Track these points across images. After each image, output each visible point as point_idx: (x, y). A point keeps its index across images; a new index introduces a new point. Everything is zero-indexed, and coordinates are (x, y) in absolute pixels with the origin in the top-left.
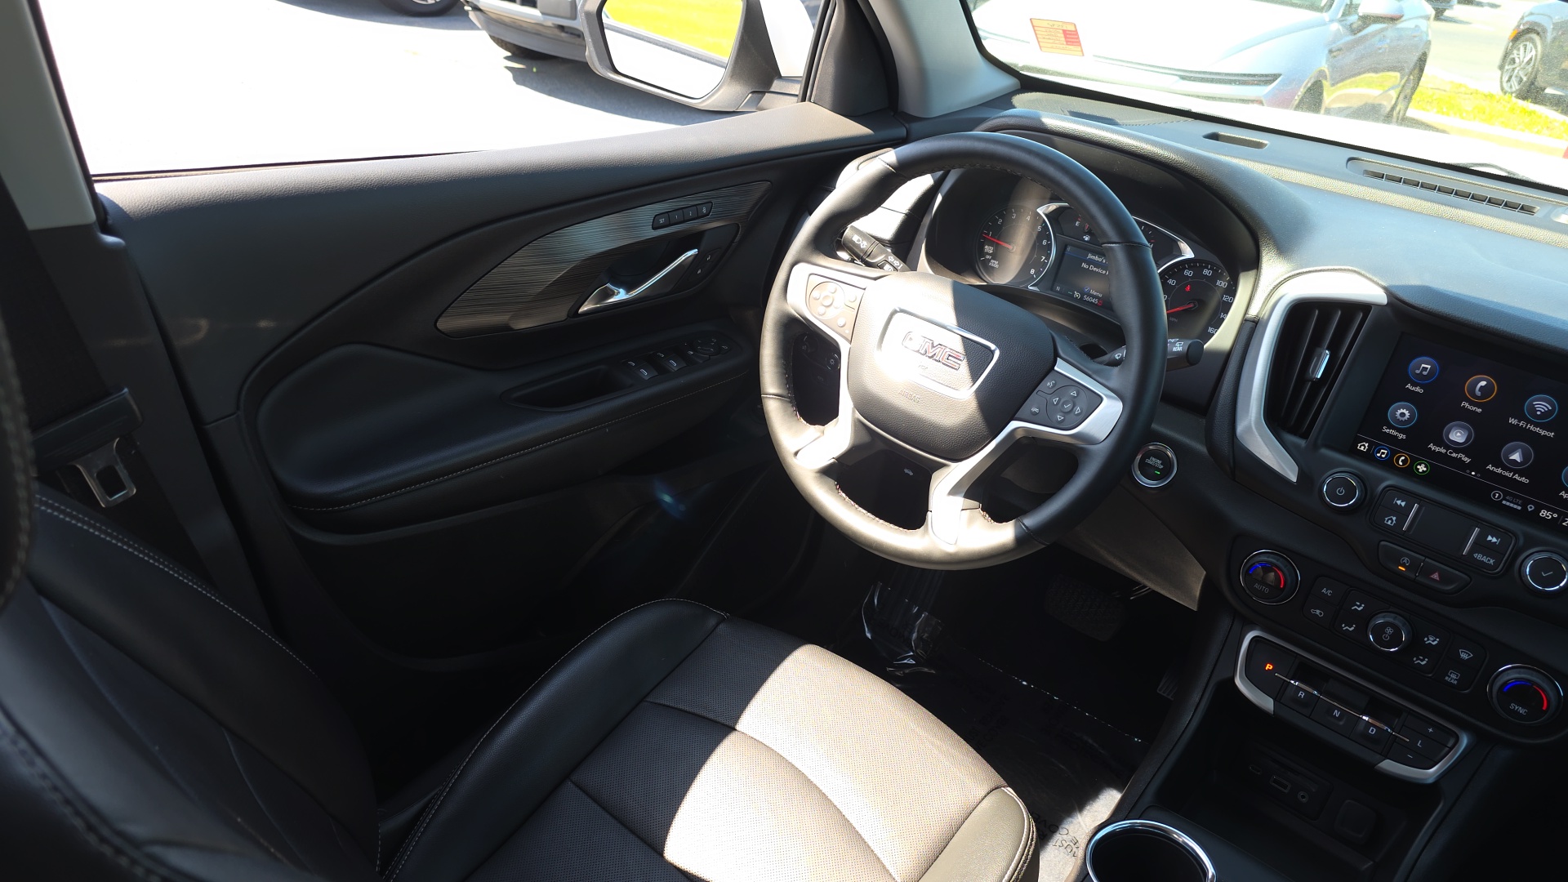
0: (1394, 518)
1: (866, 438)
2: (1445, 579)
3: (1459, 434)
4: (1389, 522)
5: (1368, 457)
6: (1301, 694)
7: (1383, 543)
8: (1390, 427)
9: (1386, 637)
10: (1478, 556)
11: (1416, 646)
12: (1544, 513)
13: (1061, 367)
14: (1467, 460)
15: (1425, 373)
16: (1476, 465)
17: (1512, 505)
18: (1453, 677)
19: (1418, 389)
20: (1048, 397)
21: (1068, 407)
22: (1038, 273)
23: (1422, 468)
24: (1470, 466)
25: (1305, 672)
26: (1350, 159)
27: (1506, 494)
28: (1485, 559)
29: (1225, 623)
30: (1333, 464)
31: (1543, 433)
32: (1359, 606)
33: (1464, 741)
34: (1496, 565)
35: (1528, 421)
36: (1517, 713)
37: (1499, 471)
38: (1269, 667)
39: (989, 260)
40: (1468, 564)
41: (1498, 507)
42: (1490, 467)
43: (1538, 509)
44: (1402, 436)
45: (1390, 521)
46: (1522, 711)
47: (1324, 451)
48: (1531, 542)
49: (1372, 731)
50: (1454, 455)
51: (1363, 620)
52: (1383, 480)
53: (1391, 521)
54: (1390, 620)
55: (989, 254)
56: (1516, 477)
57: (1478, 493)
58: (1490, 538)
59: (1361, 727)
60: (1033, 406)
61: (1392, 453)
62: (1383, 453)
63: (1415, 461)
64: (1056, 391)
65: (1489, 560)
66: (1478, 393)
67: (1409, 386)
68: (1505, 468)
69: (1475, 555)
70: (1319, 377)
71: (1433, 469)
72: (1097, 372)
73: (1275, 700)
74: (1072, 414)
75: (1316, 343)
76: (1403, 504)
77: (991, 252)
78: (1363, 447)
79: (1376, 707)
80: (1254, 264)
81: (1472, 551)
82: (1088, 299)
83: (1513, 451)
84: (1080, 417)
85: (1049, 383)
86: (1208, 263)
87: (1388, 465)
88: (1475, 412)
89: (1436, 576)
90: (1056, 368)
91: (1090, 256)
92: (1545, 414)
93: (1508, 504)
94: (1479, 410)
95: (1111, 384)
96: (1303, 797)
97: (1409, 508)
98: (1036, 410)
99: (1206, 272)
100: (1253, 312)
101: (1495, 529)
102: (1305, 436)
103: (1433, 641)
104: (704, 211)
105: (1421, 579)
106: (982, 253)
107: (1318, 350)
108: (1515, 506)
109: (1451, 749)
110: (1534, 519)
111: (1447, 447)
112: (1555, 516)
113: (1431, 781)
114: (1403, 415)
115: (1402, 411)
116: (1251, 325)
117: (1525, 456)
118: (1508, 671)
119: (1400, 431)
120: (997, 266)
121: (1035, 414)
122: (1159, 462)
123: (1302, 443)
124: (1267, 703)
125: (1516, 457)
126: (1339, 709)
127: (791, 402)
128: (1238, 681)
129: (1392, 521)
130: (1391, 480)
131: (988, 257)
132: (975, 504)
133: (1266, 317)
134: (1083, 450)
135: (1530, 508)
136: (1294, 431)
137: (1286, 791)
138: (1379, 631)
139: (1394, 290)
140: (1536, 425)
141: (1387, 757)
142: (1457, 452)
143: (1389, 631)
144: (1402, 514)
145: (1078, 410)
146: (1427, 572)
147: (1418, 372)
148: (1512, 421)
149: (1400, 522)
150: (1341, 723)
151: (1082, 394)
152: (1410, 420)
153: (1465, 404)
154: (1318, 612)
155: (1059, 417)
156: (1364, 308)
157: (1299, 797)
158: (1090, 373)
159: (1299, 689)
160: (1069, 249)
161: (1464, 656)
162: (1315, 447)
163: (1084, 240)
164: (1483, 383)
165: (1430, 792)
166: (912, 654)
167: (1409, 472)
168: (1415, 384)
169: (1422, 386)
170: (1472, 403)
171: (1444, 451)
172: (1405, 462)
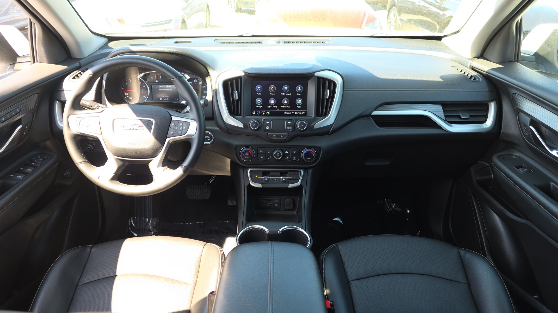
0: (268, 127)
1: (121, 163)
2: (284, 137)
3: (272, 102)
5: (256, 115)
6: (266, 179)
7: (268, 134)
8: (258, 105)
9: (278, 156)
10: (288, 128)
11: (284, 155)
12: (296, 113)
13: (174, 118)
14: (276, 107)
15: (260, 89)
16: (278, 108)
17: (289, 114)
18: (294, 158)
19: (260, 94)
20: (174, 128)
21: (181, 128)
22: (146, 96)
23: (268, 113)
25: (265, 173)
26: (215, 40)
27: (287, 112)
29: (241, 171)
30: (250, 119)
31: (288, 94)
32: (269, 151)
33: (302, 172)
34: (292, 128)
35: (285, 93)
36: (309, 159)
37: (284, 107)
38: (256, 176)
39: (128, 97)
40: (287, 131)
41: (287, 115)
42: (282, 107)
43: (294, 113)
44: (261, 107)
46: (310, 158)
48: (296, 120)
49: (284, 180)
51: (271, 154)
53: (268, 128)
54: (277, 151)
55: (127, 95)
56: (287, 107)
57: (281, 114)
59: (281, 180)
60: (171, 132)
61: (261, 112)
62: (259, 113)
63: (266, 112)
64: (176, 125)
66: (272, 90)
67: (257, 94)
68: (285, 106)
70: (237, 99)
71: (271, 112)
72: (185, 116)
73: (261, 184)
74: (183, 130)
75: (233, 90)
76: (268, 122)
77: (128, 94)
78: (254, 113)
79: (283, 174)
80: (208, 74)
81: (286, 127)
82: (165, 99)
83: (284, 101)
84: (186, 130)
85: (172, 124)
86: (194, 78)
87: (261, 115)
89: (282, 136)
90: (172, 119)
91: (160, 86)
92: (287, 90)
93: (288, 114)
94: (274, 94)
95: (191, 118)
96: (276, 205)
97: (270, 123)
98: (173, 133)
99: (195, 81)
100: (214, 88)
101: (289, 120)
102: (240, 115)
103: (287, 152)
104: (18, 111)
105: (279, 139)
106: (125, 96)
107: (234, 92)
108: (290, 114)
109: (300, 175)
110: (294, 115)
111: (271, 106)
112: (298, 112)
113: (300, 184)
114: (259, 101)
115: (258, 101)
116: (215, 91)
117: (287, 101)
118: (304, 152)
119: (260, 105)
120: (132, 98)
121: (173, 134)
122: (208, 136)
123: (241, 117)
124: (259, 185)
125: (286, 102)
126: (275, 178)
127: (88, 162)
128: (251, 184)
130: (264, 118)
131: (127, 96)
132: (166, 167)
133: (218, 88)
134: (190, 138)
135: (293, 113)
136: (237, 115)
137: (272, 206)
138: (276, 155)
139: (245, 71)
140: (287, 93)
141: (289, 184)
142: (274, 106)
143: (278, 154)
144: (269, 125)
145: (184, 128)
146: (280, 137)
147: (258, 90)
148: (282, 94)
149: (270, 127)
150: (277, 181)
151: (184, 123)
152: (261, 102)
153: (271, 94)
154: (261, 157)
155: (180, 132)
156: (240, 77)
157: (275, 206)
158: (183, 117)
159: (265, 178)
160: (153, 86)
161: (294, 152)
162: (244, 117)
163: (156, 82)
164: (272, 87)
165: (300, 187)
166: (153, 233)
167: (266, 115)
168: (259, 93)
169: (260, 93)
170: (272, 93)
171: (271, 107)
172: (264, 113)
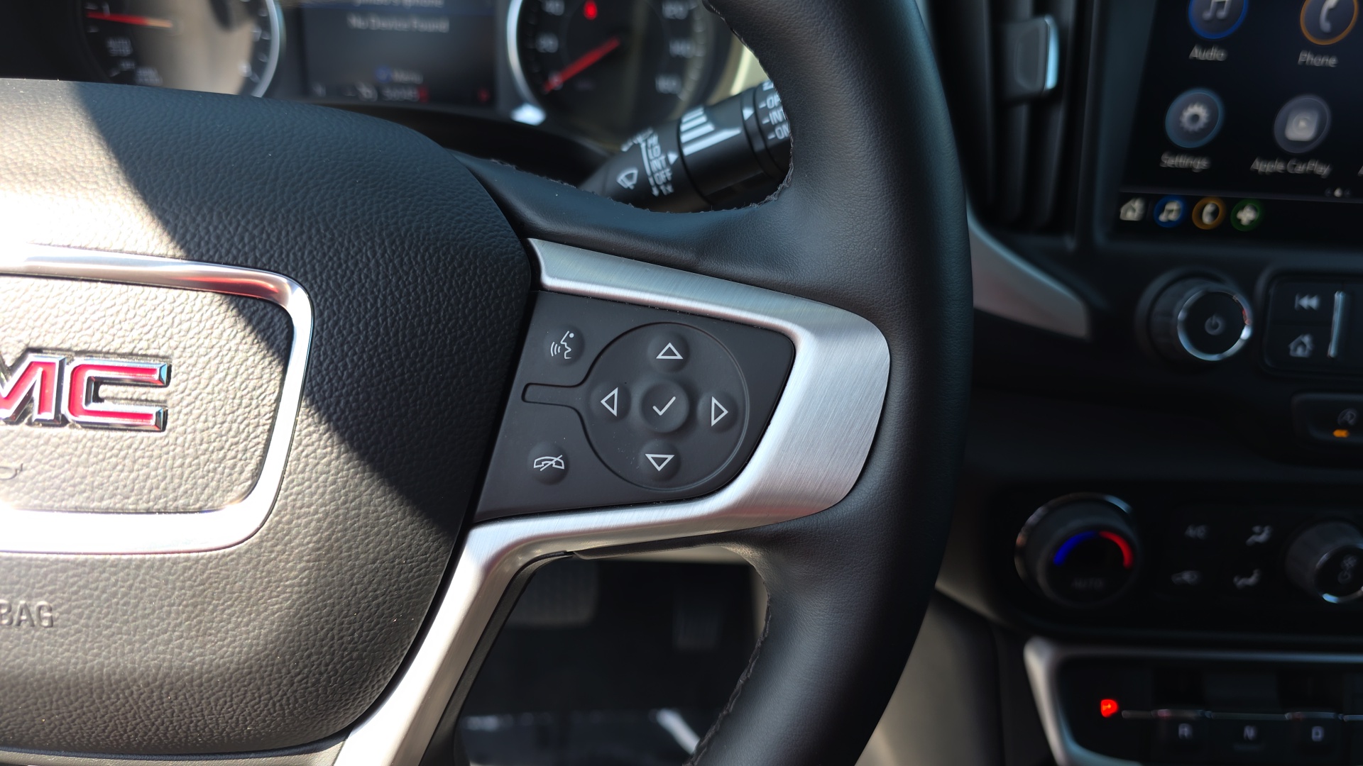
0: (1307, 339)
3: (1302, 124)
4: (1299, 352)
6: (1184, 729)
7: (1297, 398)
8: (1176, 151)
14: (1323, 170)
15: (1222, 14)
16: (1340, 174)
19: (1215, 54)
20: (577, 397)
21: (671, 407)
23: (1247, 216)
24: (1331, 182)
25: (1174, 685)
32: (1260, 534)
38: (1107, 703)
44: (1200, 164)
45: (1300, 349)
49: (1319, 734)
50: (1300, 169)
51: (1273, 557)
53: (1303, 346)
59: (1297, 734)
61: (1191, 206)
62: (1172, 212)
63: (1233, 206)
66: (1326, 26)
67: (1196, 53)
70: (1054, 83)
71: (1267, 211)
76: (1314, 302)
78: (1132, 211)
85: (550, 347)
88: (1325, 68)
90: (547, 283)
94: (1332, 62)
95: (810, 270)
97: (1327, 305)
98: (553, 462)
111: (1285, 157)
114: (1195, 118)
119: (1194, 153)
121: (555, 477)
126: (1251, 723)
129: (1306, 346)
142: (1304, 158)
144: (1318, 323)
145: (715, 410)
147: (1208, 15)
149: (1321, 342)
150: (1265, 746)
151: (706, 343)
152: (1210, 125)
153: (1306, 57)
154: (1187, 577)
155: (656, 459)
159: (1174, 723)
168: (1206, 45)
169: (1220, 44)
170: (1317, 51)
171: (1279, 166)
172: (1214, 214)
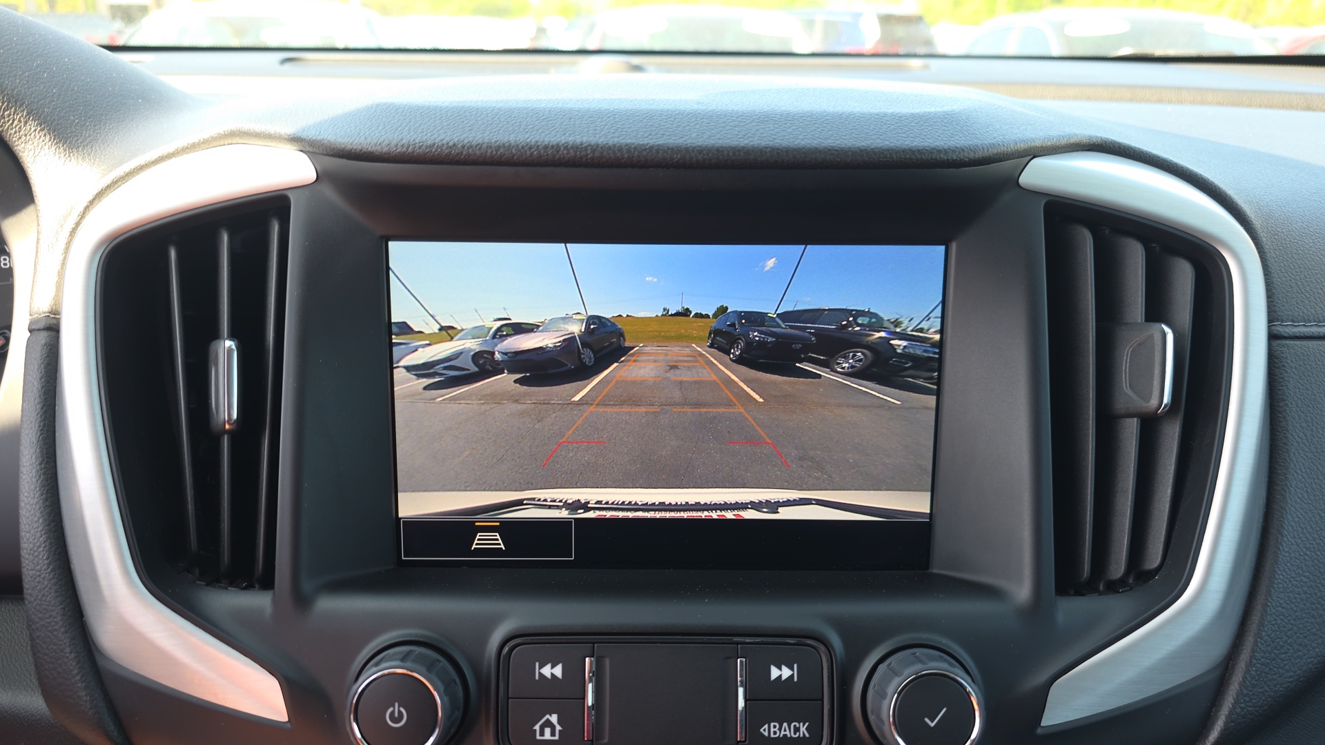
4: (548, 735)
28: (787, 731)
45: (548, 731)
47: (332, 605)
52: (493, 622)
58: (775, 673)
65: (797, 730)
69: (764, 730)
129: (553, 728)
